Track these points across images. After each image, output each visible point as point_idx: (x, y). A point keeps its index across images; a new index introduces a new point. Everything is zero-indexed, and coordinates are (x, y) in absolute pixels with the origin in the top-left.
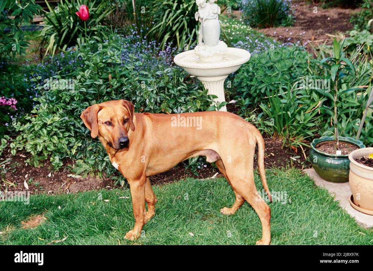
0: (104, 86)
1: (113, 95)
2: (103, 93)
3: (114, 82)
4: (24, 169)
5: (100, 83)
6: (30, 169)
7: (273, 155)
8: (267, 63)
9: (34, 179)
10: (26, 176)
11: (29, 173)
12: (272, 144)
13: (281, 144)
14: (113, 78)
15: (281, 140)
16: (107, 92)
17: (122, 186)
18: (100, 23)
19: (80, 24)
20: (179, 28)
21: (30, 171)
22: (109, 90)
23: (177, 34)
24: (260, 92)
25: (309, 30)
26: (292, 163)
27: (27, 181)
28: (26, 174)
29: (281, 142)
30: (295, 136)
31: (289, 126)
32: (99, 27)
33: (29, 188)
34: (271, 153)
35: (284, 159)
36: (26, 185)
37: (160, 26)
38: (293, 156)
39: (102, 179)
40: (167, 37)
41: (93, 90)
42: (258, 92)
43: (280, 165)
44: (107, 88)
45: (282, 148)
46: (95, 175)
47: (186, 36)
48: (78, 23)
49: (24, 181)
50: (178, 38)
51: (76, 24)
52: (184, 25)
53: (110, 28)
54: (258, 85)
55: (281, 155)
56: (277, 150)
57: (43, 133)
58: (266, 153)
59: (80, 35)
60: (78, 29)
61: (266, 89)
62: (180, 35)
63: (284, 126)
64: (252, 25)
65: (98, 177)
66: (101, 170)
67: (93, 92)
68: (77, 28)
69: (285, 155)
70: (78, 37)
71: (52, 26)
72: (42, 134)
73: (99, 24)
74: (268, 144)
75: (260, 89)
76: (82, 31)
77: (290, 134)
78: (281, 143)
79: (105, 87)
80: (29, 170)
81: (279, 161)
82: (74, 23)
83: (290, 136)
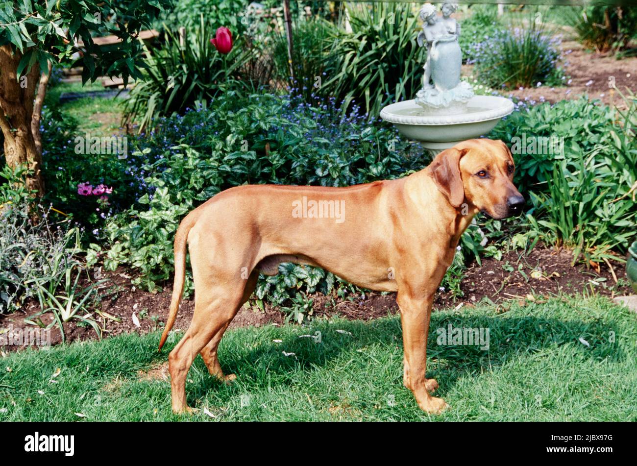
0: (257, 163)
1: (274, 178)
2: (256, 174)
3: (275, 157)
4: (131, 296)
5: (252, 158)
6: (140, 296)
7: (558, 275)
8: (537, 125)
9: (149, 311)
10: (135, 306)
11: (139, 302)
12: (554, 260)
13: (570, 259)
14: (272, 150)
15: (569, 252)
16: (263, 174)
17: (300, 322)
18: (233, 77)
19: (198, 78)
20: (370, 83)
21: (141, 299)
22: (266, 170)
23: (367, 93)
24: (527, 175)
25: (595, 92)
26: (593, 289)
27: (137, 314)
28: (134, 303)
29: (570, 254)
30: (595, 244)
31: (584, 227)
32: (231, 82)
33: (141, 325)
34: (555, 273)
35: (577, 282)
36: (136, 320)
37: (338, 79)
38: (592, 277)
39: (263, 312)
40: (348, 98)
41: (241, 169)
42: (523, 174)
43: (571, 291)
44: (263, 168)
45: (572, 264)
46: (251, 305)
47: (382, 95)
48: (196, 76)
49: (132, 314)
50: (368, 100)
51: (193, 77)
52: (379, 77)
53: (250, 84)
54: (524, 164)
55: (571, 276)
56: (564, 267)
57: (162, 235)
58: (545, 273)
59: (200, 97)
60: (196, 86)
61: (538, 171)
62: (371, 95)
63: (575, 226)
64: (492, 85)
65: (255, 309)
66: (261, 297)
67: (239, 171)
68: (194, 84)
69: (580, 276)
70: (196, 99)
71: (151, 82)
72: (159, 236)
73: (231, 78)
74: (546, 258)
75: (527, 170)
76: (203, 89)
77: (586, 240)
78: (569, 256)
79: (258, 165)
80: (138, 297)
81: (568, 285)
82: (188, 75)
83: (585, 244)
